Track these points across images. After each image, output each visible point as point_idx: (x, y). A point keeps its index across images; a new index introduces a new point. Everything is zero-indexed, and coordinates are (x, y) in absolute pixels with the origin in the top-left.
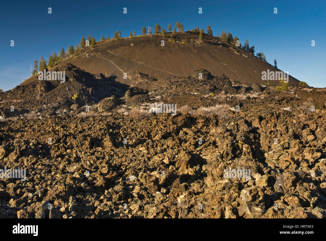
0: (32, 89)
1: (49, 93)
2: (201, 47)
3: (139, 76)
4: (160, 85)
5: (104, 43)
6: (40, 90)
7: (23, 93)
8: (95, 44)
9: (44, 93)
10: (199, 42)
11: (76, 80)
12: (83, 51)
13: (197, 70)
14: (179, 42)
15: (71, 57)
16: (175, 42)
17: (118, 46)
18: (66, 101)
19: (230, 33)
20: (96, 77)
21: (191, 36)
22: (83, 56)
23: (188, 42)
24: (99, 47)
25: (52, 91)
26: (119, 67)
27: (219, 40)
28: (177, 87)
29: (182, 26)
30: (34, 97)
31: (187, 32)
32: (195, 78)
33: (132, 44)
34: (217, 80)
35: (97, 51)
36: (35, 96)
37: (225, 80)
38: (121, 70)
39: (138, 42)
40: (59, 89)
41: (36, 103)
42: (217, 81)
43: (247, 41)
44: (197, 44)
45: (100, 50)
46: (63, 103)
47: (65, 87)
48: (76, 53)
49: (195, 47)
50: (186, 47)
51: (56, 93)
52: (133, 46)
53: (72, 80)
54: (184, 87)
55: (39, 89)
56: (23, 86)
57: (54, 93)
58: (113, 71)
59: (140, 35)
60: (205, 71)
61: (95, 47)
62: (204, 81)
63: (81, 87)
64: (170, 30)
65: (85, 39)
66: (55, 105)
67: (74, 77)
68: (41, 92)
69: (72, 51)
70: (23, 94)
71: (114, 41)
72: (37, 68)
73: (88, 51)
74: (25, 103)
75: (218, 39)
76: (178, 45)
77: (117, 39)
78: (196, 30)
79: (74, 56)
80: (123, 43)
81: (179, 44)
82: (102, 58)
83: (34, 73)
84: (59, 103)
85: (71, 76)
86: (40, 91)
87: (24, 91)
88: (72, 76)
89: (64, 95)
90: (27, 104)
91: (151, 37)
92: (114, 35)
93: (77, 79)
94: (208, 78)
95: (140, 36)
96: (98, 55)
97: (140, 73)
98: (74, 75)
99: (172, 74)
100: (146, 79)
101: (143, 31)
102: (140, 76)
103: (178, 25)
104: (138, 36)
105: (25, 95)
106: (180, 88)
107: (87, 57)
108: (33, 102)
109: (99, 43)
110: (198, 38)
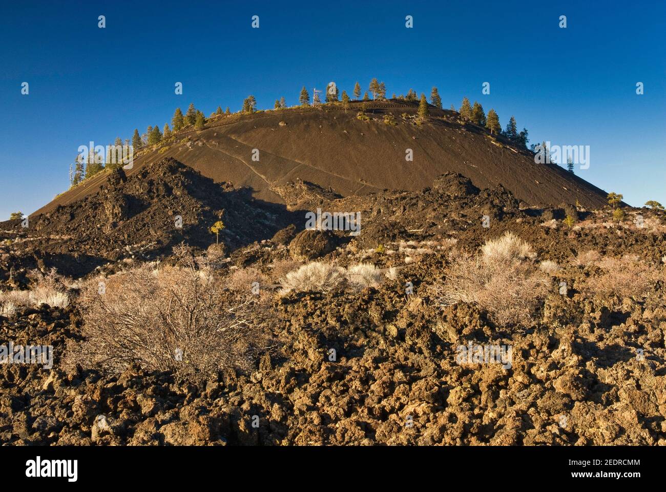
0: (90, 212)
1: (131, 220)
2: (423, 131)
3: (304, 187)
4: (351, 207)
5: (222, 121)
6: (113, 213)
7: (71, 220)
8: (205, 122)
9: (120, 220)
10: (419, 119)
11: (189, 193)
12: (179, 137)
13: (443, 175)
14: (378, 121)
15: (154, 149)
16: (371, 119)
17: (253, 128)
18: (173, 238)
19: (479, 103)
20: (224, 187)
21: (402, 109)
22: (179, 147)
23: (397, 119)
24: (214, 129)
25: (138, 215)
26: (256, 169)
27: (458, 117)
28: (405, 209)
29: (383, 87)
30: (99, 229)
31: (391, 100)
32: (441, 191)
33: (281, 124)
34: (489, 195)
35: (209, 137)
36: (101, 226)
37: (504, 197)
38: (262, 176)
39: (295, 119)
40: (152, 213)
41: (103, 241)
42: (487, 198)
43: (512, 119)
44: (415, 124)
45: (215, 134)
46: (168, 241)
47: (166, 207)
48: (164, 141)
49: (412, 130)
50: (393, 131)
51: (146, 220)
52: (284, 126)
53: (178, 193)
54: (423, 210)
55: (107, 212)
56: (72, 207)
57: (142, 221)
58: (245, 179)
59: (296, 104)
60: (460, 175)
61: (204, 129)
62: (460, 198)
63: (201, 207)
64: (359, 94)
65: (182, 113)
66: (151, 246)
67: (185, 187)
68: (113, 218)
69: (157, 136)
70: (72, 222)
71: (242, 117)
72: (83, 171)
73: (189, 137)
74: (81, 241)
75: (457, 115)
76: (377, 126)
77: (249, 112)
78: (410, 97)
79: (161, 147)
80: (262, 121)
81: (377, 124)
82: (220, 150)
83: (76, 182)
84: (159, 242)
85: (177, 185)
86: (111, 216)
87: (73, 217)
88: (180, 184)
89: (165, 225)
90: (85, 245)
91: (320, 109)
92: (243, 105)
93: (190, 191)
94: (468, 192)
95: (297, 106)
96: (210, 145)
97: (305, 182)
98: (183, 183)
99: (368, 184)
100: (318, 193)
101: (302, 98)
102: (306, 188)
103: (374, 86)
104: (294, 108)
105: (77, 225)
106: (411, 212)
107: (188, 148)
108: (97, 239)
109: (212, 120)
110: (415, 113)
